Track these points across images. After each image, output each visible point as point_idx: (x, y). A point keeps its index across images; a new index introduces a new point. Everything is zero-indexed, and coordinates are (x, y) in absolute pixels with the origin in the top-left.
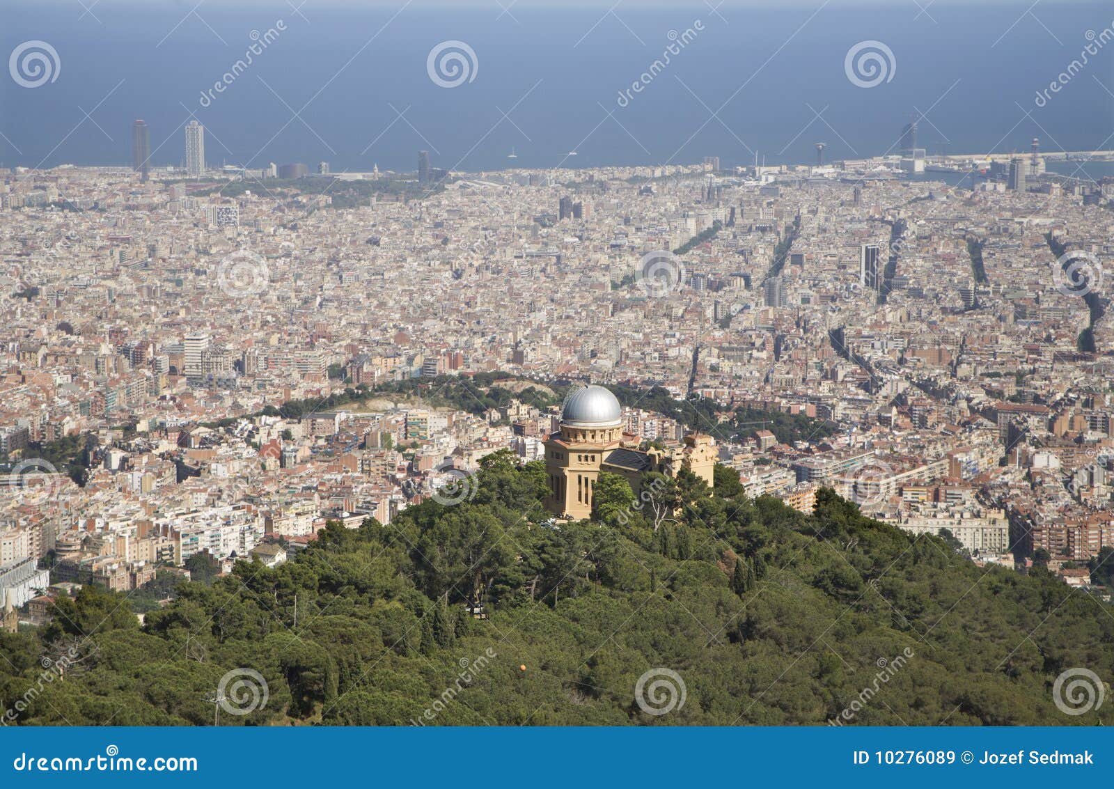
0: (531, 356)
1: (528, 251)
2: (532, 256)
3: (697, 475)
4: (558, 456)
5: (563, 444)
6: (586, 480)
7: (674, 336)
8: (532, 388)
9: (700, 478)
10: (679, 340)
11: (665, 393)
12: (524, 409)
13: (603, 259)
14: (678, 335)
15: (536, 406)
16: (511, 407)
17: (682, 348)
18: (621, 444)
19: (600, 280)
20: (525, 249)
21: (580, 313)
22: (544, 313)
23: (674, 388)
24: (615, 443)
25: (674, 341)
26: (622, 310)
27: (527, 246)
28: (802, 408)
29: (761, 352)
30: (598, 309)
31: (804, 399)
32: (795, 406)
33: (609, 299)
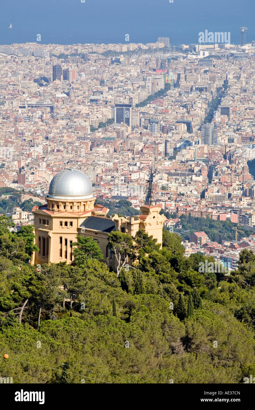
1: (29, 103)
4: (45, 222)
5: (48, 213)
6: (66, 240)
9: (151, 237)
10: (139, 167)
11: (129, 204)
13: (84, 109)
14: (138, 164)
16: (15, 213)
17: (141, 173)
18: (93, 213)
19: (82, 124)
20: (27, 101)
21: (67, 148)
23: (135, 201)
24: (88, 212)
25: (136, 168)
26: (98, 146)
28: (228, 216)
29: (198, 176)
30: (81, 145)
31: (230, 210)
32: (223, 215)
33: (88, 138)
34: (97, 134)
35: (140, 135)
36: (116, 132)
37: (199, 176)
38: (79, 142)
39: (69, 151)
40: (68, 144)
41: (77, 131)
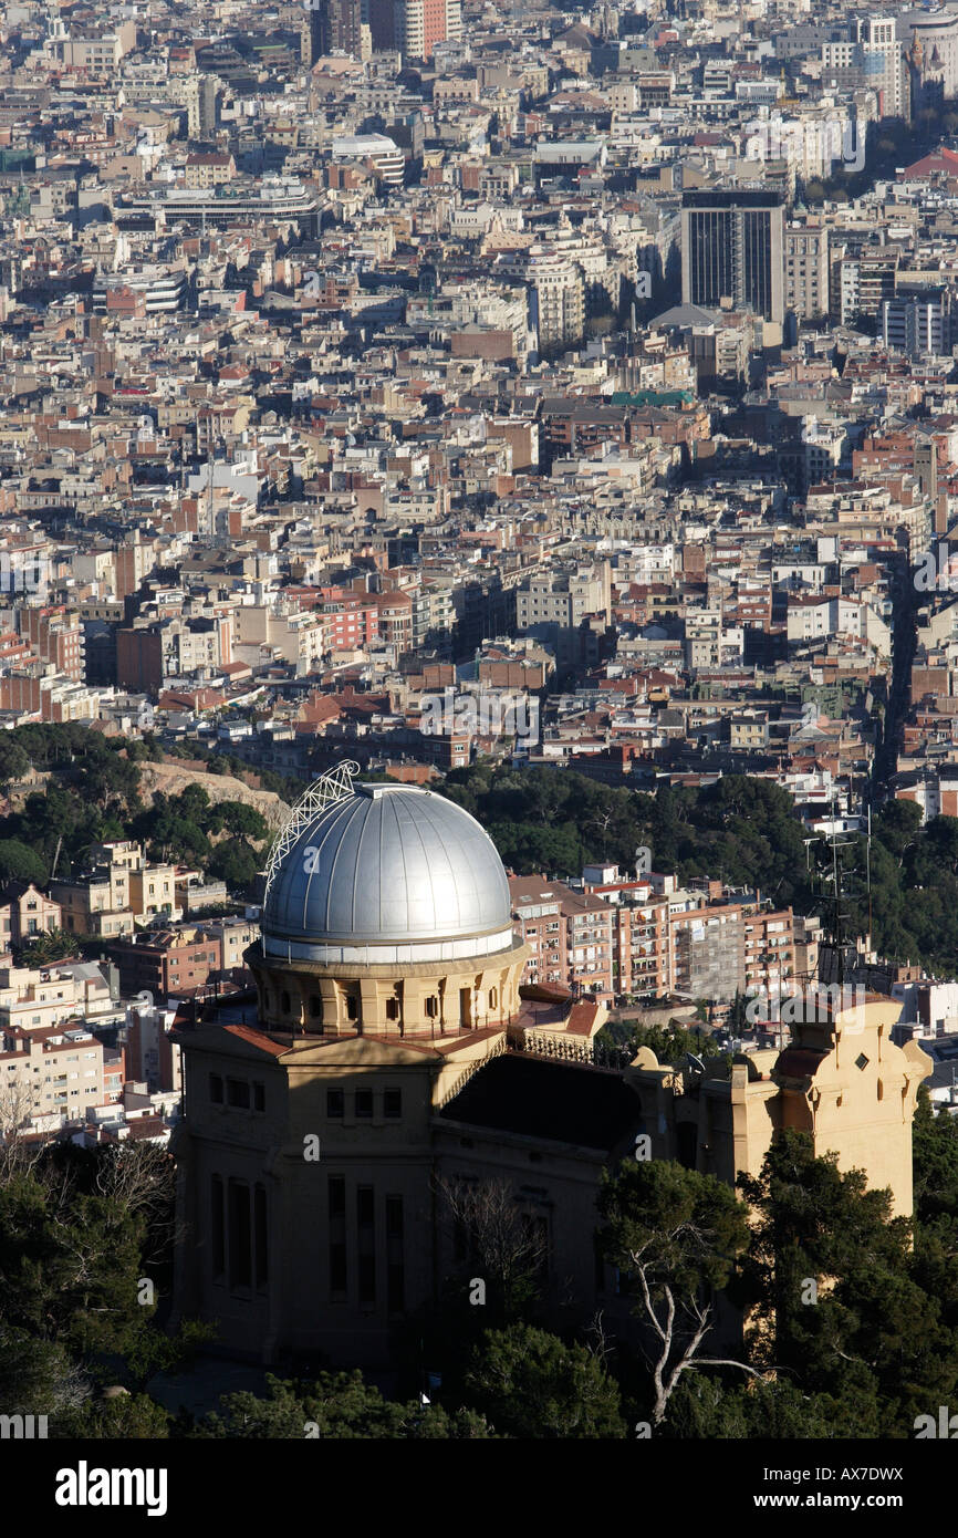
0: (193, 652)
1: (174, 195)
2: (195, 220)
3: (844, 1167)
4: (239, 1093)
5: (263, 1043)
6: (366, 1195)
7: (810, 552)
8: (194, 790)
9: (857, 1178)
10: (832, 569)
11: (772, 801)
12: (161, 885)
13: (500, 226)
14: (827, 549)
15: (214, 873)
16: (104, 876)
17: (845, 608)
18: (515, 1038)
19: (490, 317)
20: (163, 187)
21: (405, 464)
22: (249, 463)
23: (811, 781)
24: (487, 1032)
25: (812, 574)
26: (587, 444)
27: (169, 175)
30: (484, 444)
33: (528, 402)
34: (578, 372)
35: (834, 372)
36: (693, 358)
38: (474, 425)
39: (412, 485)
40: (408, 438)
41: (460, 357)
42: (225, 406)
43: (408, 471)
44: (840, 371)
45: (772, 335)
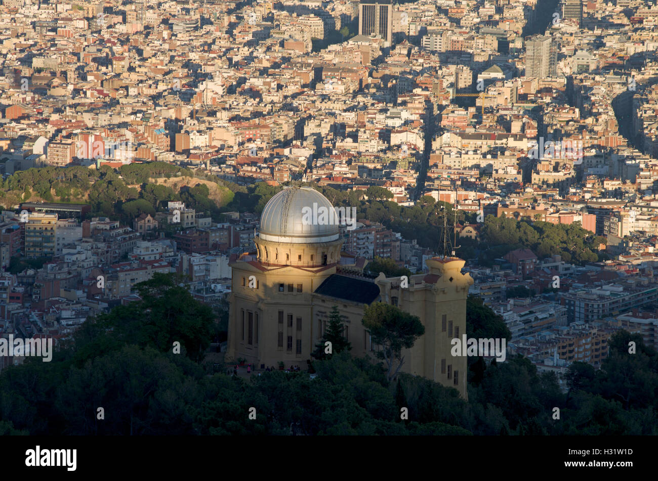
0: (200, 141)
12: (191, 216)
19: (297, 37)
28: (577, 218)
29: (519, 140)
30: (294, 78)
31: (580, 206)
32: (566, 215)
33: (309, 65)
34: (325, 56)
35: (407, 58)
36: (362, 53)
37: (521, 139)
38: (291, 72)
39: (271, 90)
40: (270, 75)
41: (288, 49)
42: (212, 62)
43: (270, 86)
44: (409, 58)
45: (387, 44)
